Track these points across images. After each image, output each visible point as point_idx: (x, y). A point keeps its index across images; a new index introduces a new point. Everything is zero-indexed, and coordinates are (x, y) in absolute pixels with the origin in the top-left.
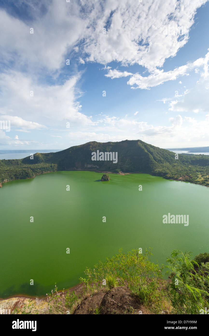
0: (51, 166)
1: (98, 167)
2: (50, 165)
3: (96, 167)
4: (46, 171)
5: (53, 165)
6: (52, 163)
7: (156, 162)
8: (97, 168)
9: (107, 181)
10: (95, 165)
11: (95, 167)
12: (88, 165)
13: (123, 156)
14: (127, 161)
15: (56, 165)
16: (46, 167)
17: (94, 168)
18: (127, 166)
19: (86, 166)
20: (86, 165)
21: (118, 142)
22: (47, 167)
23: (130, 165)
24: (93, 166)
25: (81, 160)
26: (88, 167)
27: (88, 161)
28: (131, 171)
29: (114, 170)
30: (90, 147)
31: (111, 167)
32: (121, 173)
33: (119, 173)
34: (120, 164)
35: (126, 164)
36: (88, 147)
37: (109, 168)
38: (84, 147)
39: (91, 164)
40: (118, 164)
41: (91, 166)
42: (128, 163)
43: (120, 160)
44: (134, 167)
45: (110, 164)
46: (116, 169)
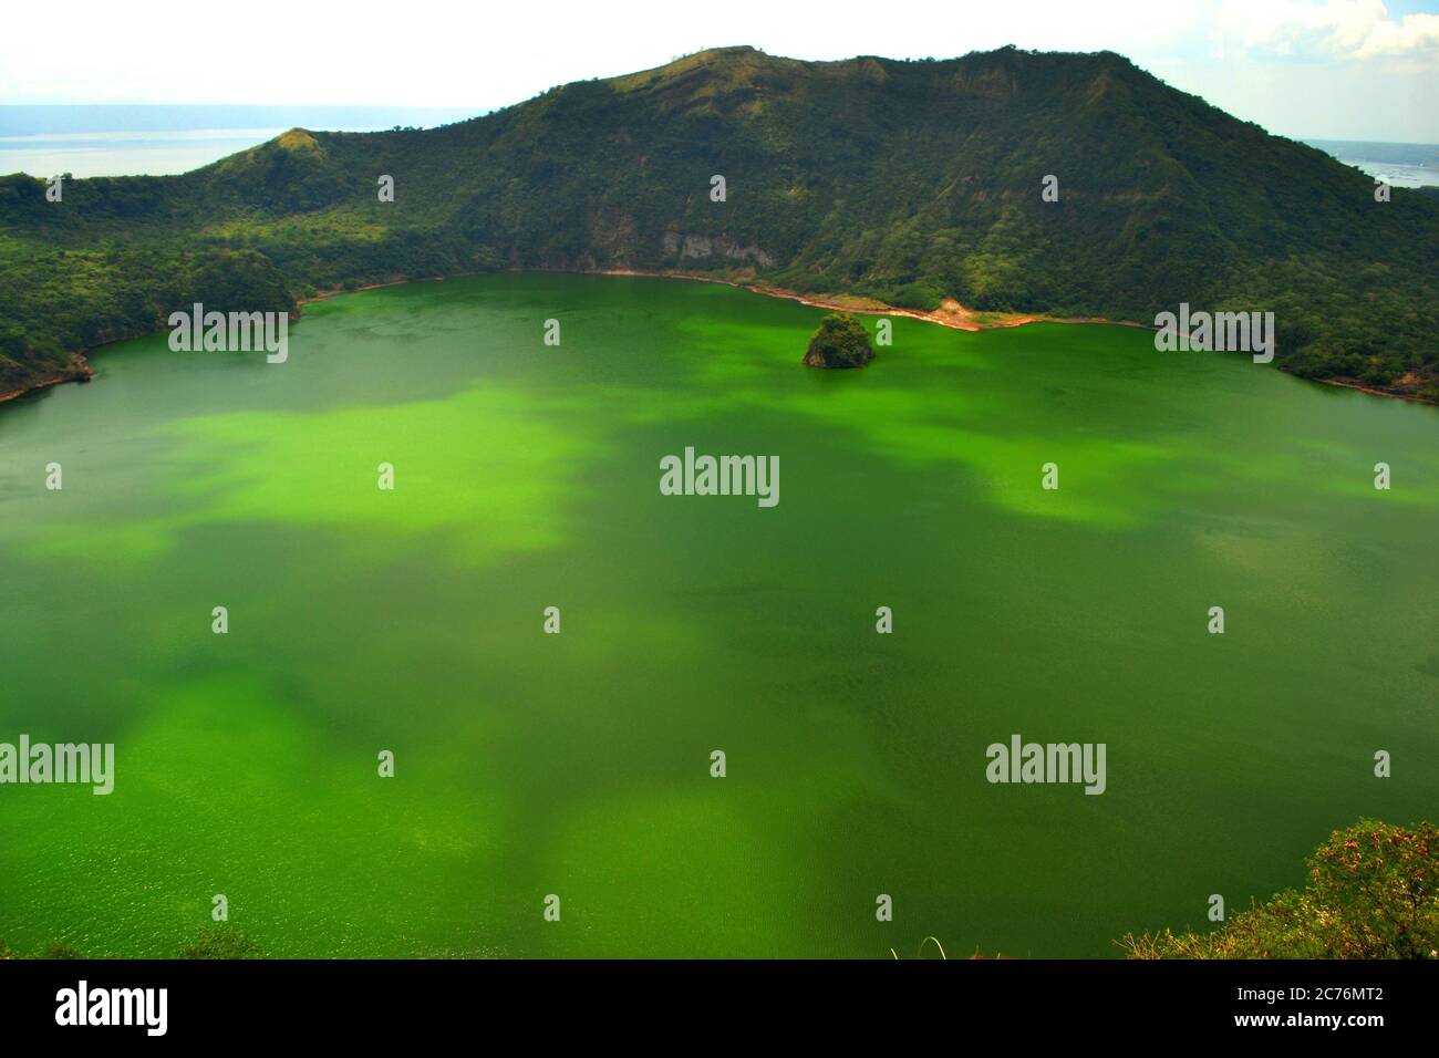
1: (765, 259)
3: (750, 255)
7: (1233, 246)
8: (758, 267)
10: (742, 246)
11: (743, 254)
12: (689, 241)
14: (998, 225)
17: (737, 264)
18: (1001, 264)
19: (674, 249)
20: (670, 242)
21: (938, 58)
23: (1022, 257)
24: (728, 248)
25: (638, 197)
26: (687, 256)
27: (688, 211)
28: (1029, 302)
29: (898, 288)
30: (709, 90)
31: (872, 259)
32: (954, 313)
33: (938, 312)
34: (941, 239)
35: (994, 248)
36: (691, 91)
37: (859, 269)
38: (657, 93)
39: (712, 236)
40: (925, 245)
41: (713, 248)
42: (1005, 239)
43: (948, 212)
44: (1051, 273)
45: (861, 240)
46: (910, 280)
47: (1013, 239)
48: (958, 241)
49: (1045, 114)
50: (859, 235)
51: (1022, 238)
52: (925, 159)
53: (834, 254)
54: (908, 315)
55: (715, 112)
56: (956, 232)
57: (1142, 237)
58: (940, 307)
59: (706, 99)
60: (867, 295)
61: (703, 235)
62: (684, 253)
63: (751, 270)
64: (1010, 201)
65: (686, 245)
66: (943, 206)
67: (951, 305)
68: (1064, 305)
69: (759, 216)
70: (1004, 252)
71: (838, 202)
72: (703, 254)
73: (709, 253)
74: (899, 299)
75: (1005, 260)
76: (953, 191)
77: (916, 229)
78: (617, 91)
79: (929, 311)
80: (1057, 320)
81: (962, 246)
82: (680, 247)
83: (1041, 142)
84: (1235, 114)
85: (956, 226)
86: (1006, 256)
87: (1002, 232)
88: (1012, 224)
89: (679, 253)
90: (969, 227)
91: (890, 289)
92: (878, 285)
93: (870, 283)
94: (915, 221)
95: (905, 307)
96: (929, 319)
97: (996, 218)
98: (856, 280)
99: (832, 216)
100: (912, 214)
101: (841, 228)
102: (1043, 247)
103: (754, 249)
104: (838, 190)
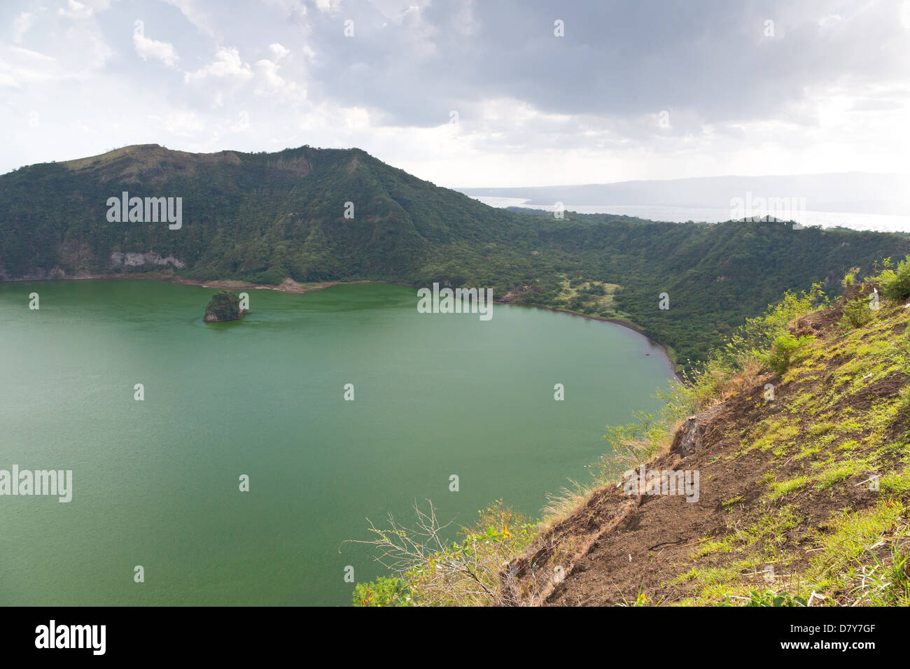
1: (179, 264)
3: (169, 262)
7: (425, 240)
8: (175, 268)
10: (163, 257)
11: (165, 262)
12: (129, 256)
13: (291, 214)
14: (310, 238)
17: (161, 268)
18: (313, 257)
19: (120, 262)
20: (116, 257)
21: (269, 151)
23: (324, 253)
24: (154, 259)
25: (91, 232)
26: (129, 265)
27: (126, 239)
28: (330, 276)
29: (259, 274)
30: (134, 169)
31: (242, 260)
32: (291, 285)
33: (282, 285)
34: (281, 246)
35: (308, 249)
36: (121, 170)
37: (236, 265)
38: (98, 170)
39: (143, 253)
40: (271, 250)
41: (145, 260)
42: (314, 244)
43: (282, 232)
44: (339, 260)
45: (235, 250)
46: (265, 269)
47: (318, 244)
48: (290, 247)
49: (328, 180)
50: (234, 247)
51: (323, 243)
52: (267, 205)
53: (220, 258)
54: (266, 288)
55: (139, 182)
56: (288, 242)
57: (382, 238)
58: (282, 282)
59: (131, 175)
60: (241, 279)
61: (137, 252)
62: (126, 263)
63: (171, 271)
64: (315, 225)
65: (127, 259)
66: (279, 229)
67: (289, 281)
68: (348, 276)
69: (172, 240)
70: (314, 251)
71: (219, 230)
72: (138, 264)
73: (143, 263)
74: (260, 280)
75: (315, 255)
76: (284, 221)
77: (265, 242)
78: (70, 169)
79: (277, 285)
80: (345, 283)
82: (123, 260)
83: (328, 194)
84: (420, 178)
85: (287, 239)
86: (315, 253)
87: (313, 240)
88: (316, 236)
89: (123, 264)
90: (294, 239)
91: (254, 275)
92: (246, 273)
93: (242, 273)
94: (264, 238)
95: (264, 284)
96: (277, 289)
97: (309, 234)
98: (235, 271)
99: (218, 237)
100: (263, 234)
101: (222, 244)
102: (334, 247)
103: (171, 259)
104: (219, 223)
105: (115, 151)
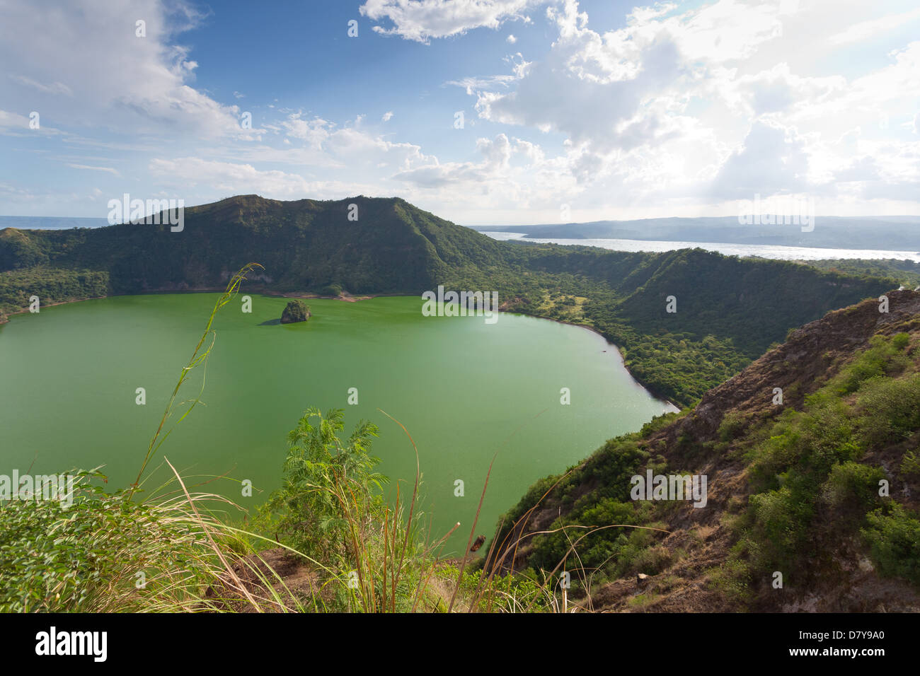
0: (82, 280)
1: (268, 280)
2: (77, 275)
3: (262, 279)
4: (61, 299)
5: (88, 274)
6: (86, 267)
7: (445, 264)
8: (265, 282)
9: (300, 320)
10: (258, 275)
11: (258, 278)
12: (233, 274)
13: (349, 245)
14: (361, 262)
15: (103, 276)
16: (60, 284)
17: (256, 282)
18: (363, 276)
19: (227, 278)
20: (225, 274)
21: (335, 200)
22: (60, 281)
23: (371, 273)
24: (252, 276)
25: (208, 257)
27: (233, 261)
28: (375, 289)
29: (324, 288)
30: (239, 213)
31: (313, 277)
32: (346, 296)
33: (339, 296)
34: (340, 268)
35: (360, 270)
36: (229, 213)
37: (308, 281)
38: (214, 213)
40: (334, 270)
42: (364, 266)
43: (342, 257)
44: (382, 278)
45: (308, 270)
46: (328, 284)
47: (367, 267)
48: (347, 268)
50: (307, 268)
51: (371, 266)
52: (332, 238)
53: (297, 276)
55: (242, 220)
56: (346, 265)
57: (414, 263)
58: (340, 294)
59: (236, 216)
60: (311, 291)
63: (263, 284)
64: (366, 252)
66: (340, 256)
67: (345, 293)
68: (388, 289)
69: (264, 262)
70: (364, 271)
71: (297, 256)
74: (325, 292)
75: (365, 274)
76: (344, 249)
77: (330, 265)
78: (195, 212)
79: (336, 296)
81: (348, 270)
84: (443, 218)
85: (345, 263)
87: (364, 264)
88: (366, 261)
90: (351, 263)
91: (321, 289)
92: (316, 287)
93: (314, 286)
94: (329, 262)
95: (327, 295)
97: (361, 259)
98: (307, 286)
99: (296, 261)
100: (328, 259)
101: (299, 266)
102: (379, 269)
103: (263, 276)
104: (297, 251)
105: (227, 199)
